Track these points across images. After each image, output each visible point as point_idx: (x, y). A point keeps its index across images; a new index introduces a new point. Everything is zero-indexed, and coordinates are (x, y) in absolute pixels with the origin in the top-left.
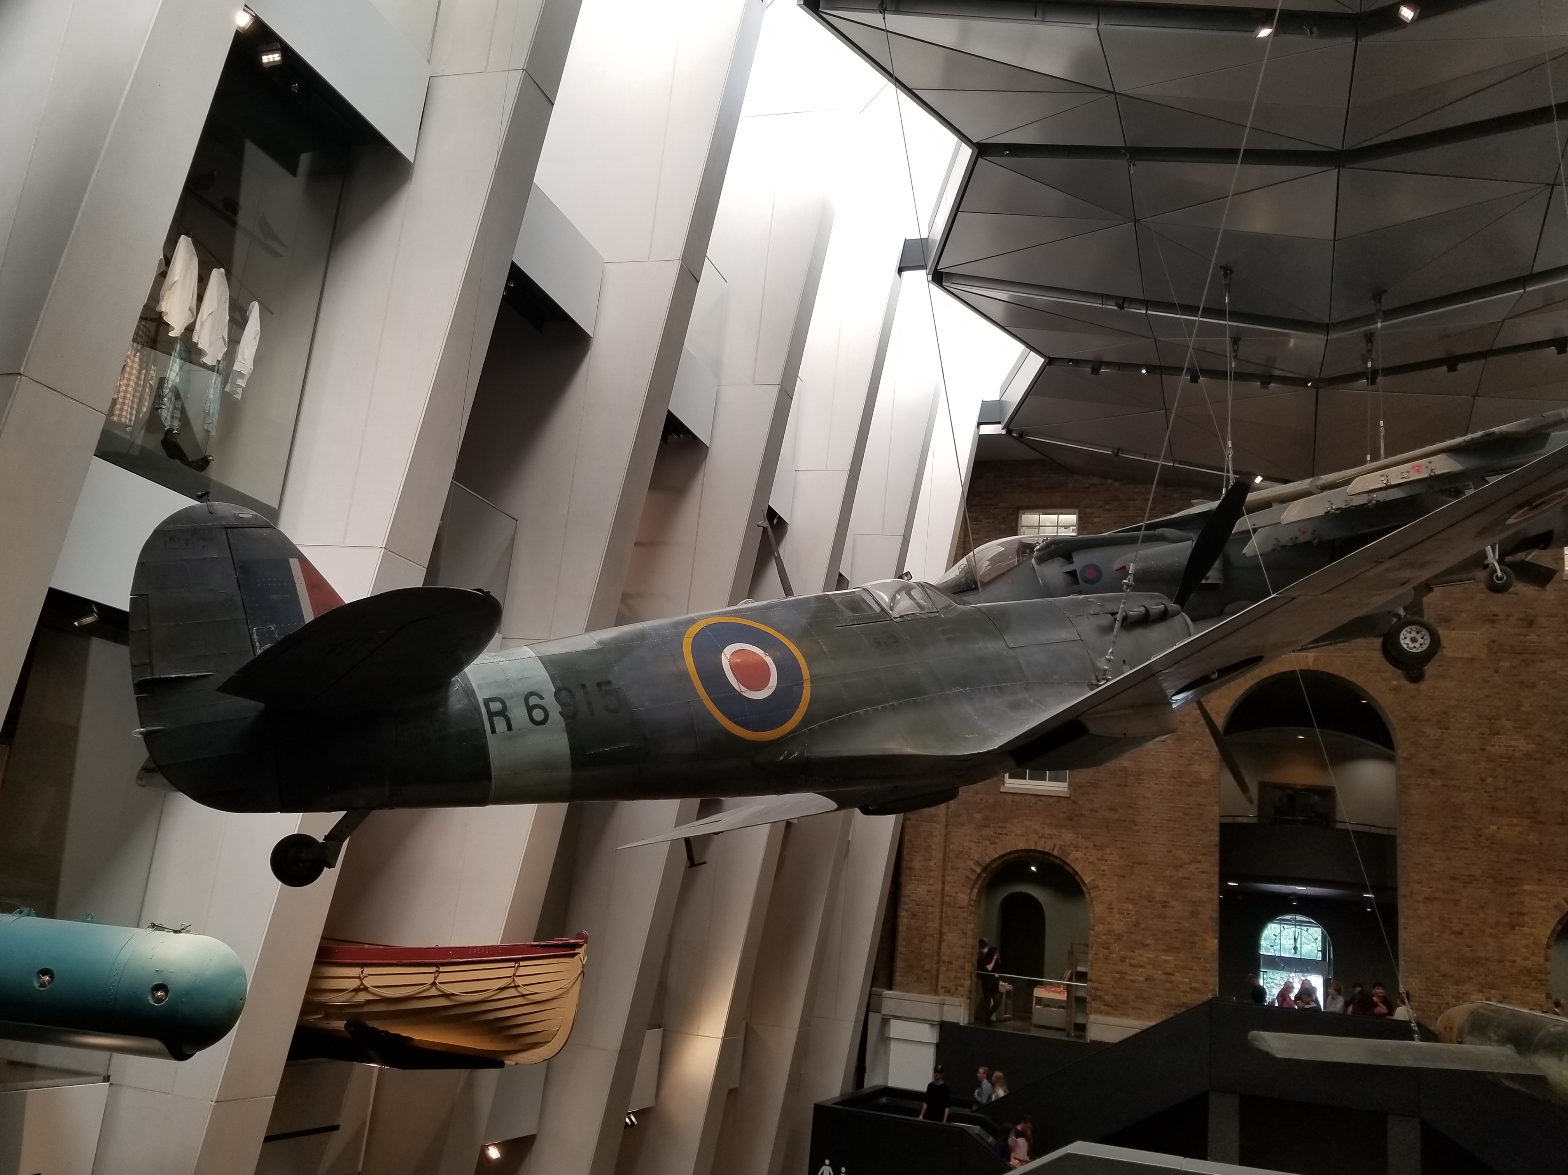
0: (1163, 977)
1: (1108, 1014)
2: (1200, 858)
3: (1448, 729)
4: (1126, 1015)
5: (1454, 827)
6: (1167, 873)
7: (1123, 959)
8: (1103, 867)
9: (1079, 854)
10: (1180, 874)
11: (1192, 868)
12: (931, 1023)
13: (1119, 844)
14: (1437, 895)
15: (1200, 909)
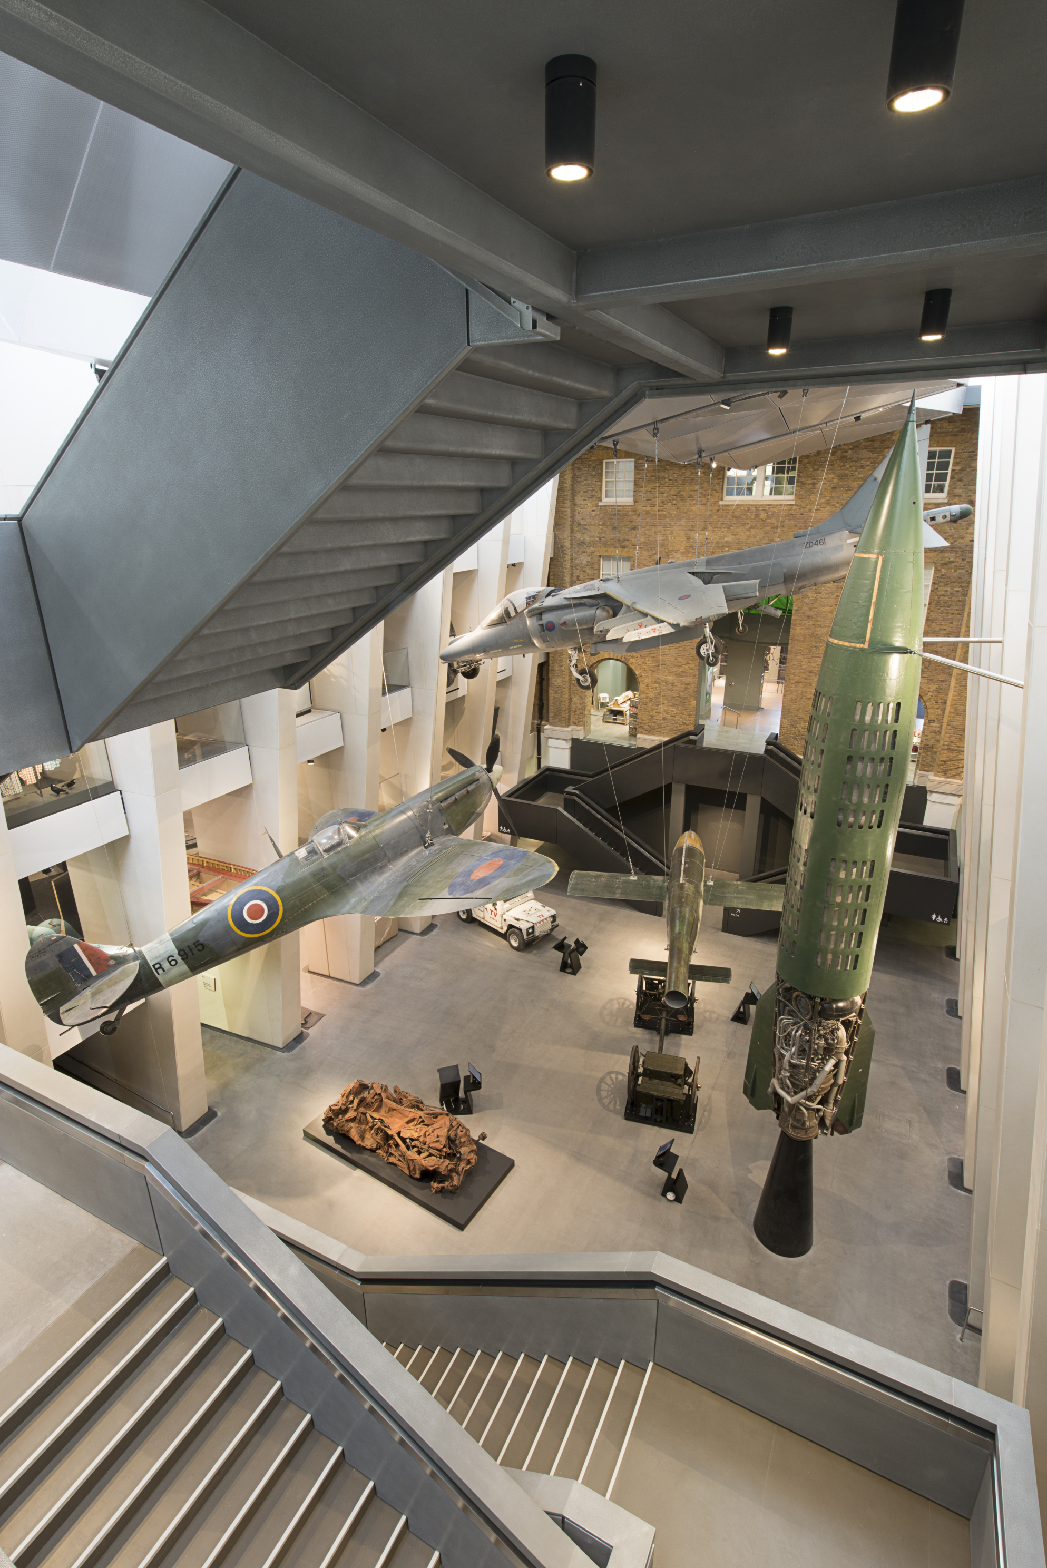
0: (671, 718)
1: (646, 734)
2: (690, 662)
3: (820, 593)
4: (654, 735)
5: (815, 647)
6: (675, 670)
7: (653, 710)
8: (645, 667)
9: (634, 661)
10: (680, 670)
11: (686, 667)
12: (566, 740)
13: (652, 655)
14: (802, 680)
15: (689, 687)
